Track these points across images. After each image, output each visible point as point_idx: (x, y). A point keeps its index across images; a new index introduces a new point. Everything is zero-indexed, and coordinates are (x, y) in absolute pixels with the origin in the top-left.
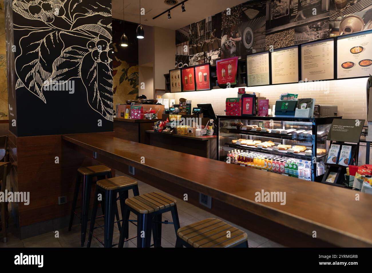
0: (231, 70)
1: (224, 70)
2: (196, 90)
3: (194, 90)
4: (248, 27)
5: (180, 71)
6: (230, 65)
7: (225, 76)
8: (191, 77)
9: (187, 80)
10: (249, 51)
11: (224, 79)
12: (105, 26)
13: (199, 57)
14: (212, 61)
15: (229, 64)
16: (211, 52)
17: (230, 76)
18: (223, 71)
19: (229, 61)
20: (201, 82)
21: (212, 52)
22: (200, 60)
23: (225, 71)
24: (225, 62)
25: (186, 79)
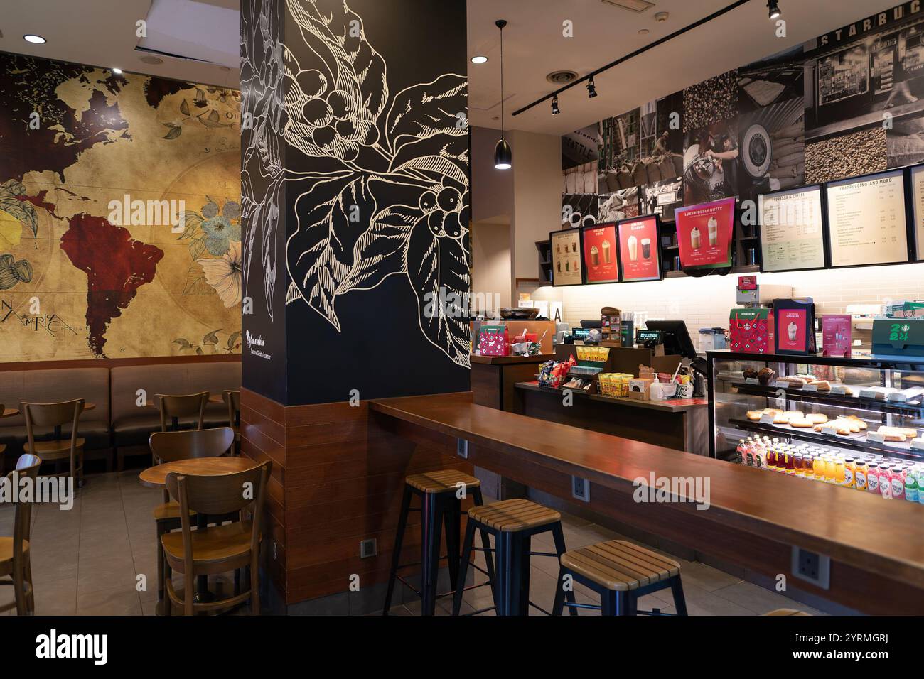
0: (716, 232)
1: (698, 232)
2: (621, 281)
3: (617, 280)
4: (754, 126)
5: (578, 234)
6: (714, 219)
7: (699, 246)
8: (607, 249)
9: (596, 255)
10: (759, 183)
11: (696, 253)
12: (455, 157)
13: (624, 198)
14: (661, 208)
15: (712, 218)
16: (656, 186)
17: (714, 246)
18: (695, 234)
19: (711, 210)
20: (634, 261)
21: (660, 185)
22: (628, 205)
23: (699, 234)
24: (699, 212)
25: (593, 252)
